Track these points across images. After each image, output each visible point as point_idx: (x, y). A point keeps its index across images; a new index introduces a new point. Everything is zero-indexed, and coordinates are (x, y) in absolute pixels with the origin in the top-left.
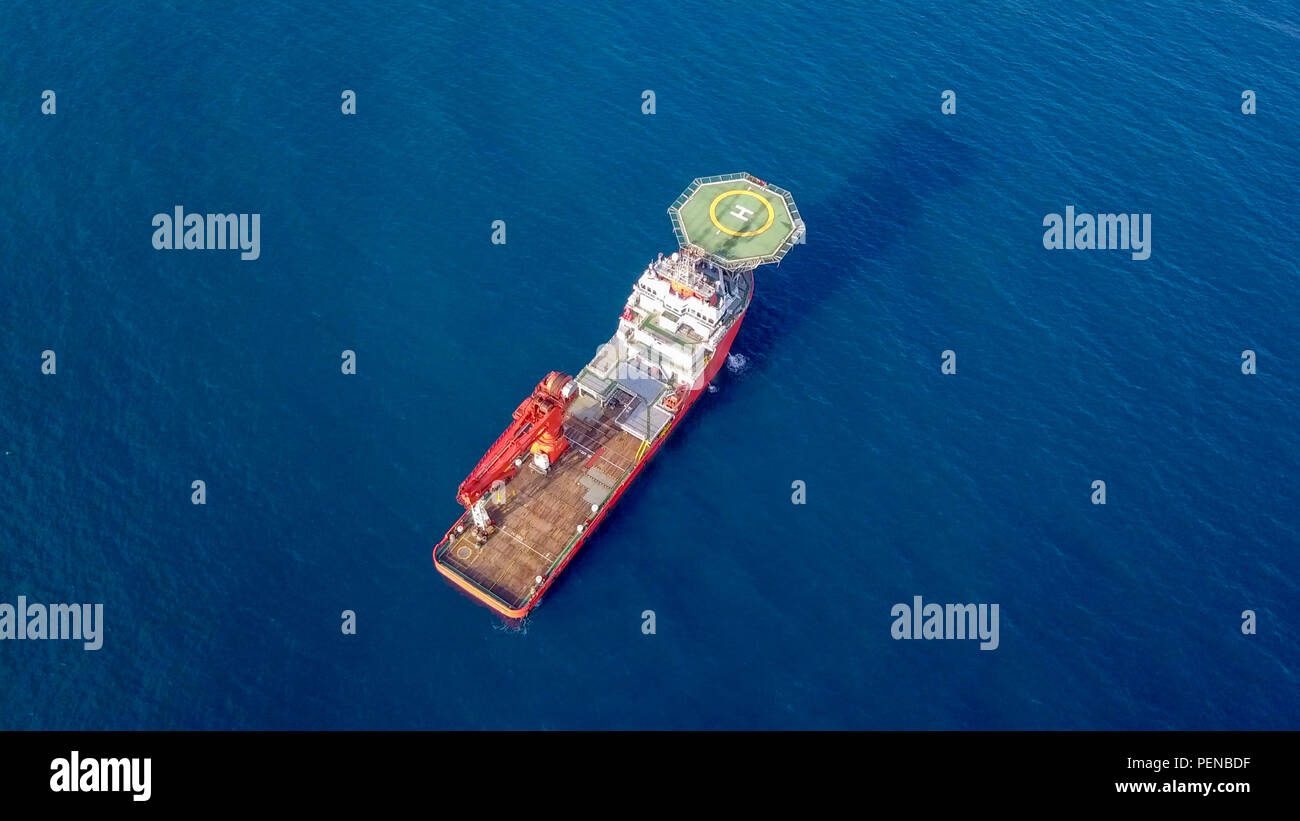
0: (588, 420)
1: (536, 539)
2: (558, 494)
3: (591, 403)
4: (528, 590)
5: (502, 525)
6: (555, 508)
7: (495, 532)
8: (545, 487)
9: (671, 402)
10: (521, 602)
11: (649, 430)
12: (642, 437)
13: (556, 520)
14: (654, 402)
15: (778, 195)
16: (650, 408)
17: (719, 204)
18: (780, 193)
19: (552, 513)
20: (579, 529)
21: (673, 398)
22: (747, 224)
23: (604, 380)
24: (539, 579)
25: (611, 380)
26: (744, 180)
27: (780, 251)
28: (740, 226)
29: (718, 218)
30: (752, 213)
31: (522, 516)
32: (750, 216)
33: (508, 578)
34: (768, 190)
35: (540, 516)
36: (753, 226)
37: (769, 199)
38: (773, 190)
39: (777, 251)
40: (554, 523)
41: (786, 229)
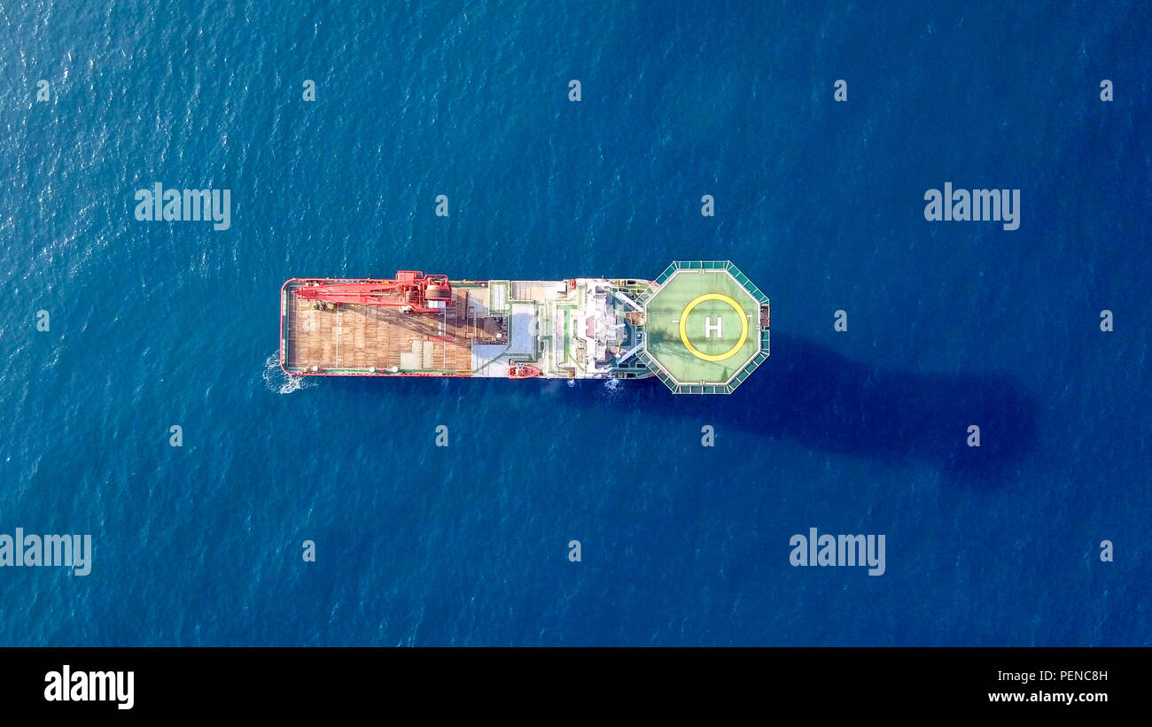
0: (472, 310)
1: (346, 343)
2: (393, 333)
3: (486, 304)
4: (305, 365)
5: (341, 311)
6: (380, 339)
7: (333, 311)
8: (391, 322)
9: (513, 371)
10: (294, 365)
11: (483, 367)
12: (474, 368)
13: (370, 347)
14: (512, 355)
15: (760, 346)
16: (504, 354)
17: (713, 301)
18: (762, 346)
19: (375, 339)
20: (372, 369)
21: (517, 371)
22: (703, 340)
23: (507, 302)
24: (315, 369)
25: (511, 307)
26: (759, 304)
27: (688, 387)
28: (697, 335)
29: (693, 311)
30: (720, 336)
31: (357, 320)
32: (715, 338)
33: (305, 345)
34: (760, 333)
35: (365, 333)
36: (703, 347)
37: (748, 341)
38: (762, 338)
39: (687, 384)
40: (366, 347)
41: (719, 378)
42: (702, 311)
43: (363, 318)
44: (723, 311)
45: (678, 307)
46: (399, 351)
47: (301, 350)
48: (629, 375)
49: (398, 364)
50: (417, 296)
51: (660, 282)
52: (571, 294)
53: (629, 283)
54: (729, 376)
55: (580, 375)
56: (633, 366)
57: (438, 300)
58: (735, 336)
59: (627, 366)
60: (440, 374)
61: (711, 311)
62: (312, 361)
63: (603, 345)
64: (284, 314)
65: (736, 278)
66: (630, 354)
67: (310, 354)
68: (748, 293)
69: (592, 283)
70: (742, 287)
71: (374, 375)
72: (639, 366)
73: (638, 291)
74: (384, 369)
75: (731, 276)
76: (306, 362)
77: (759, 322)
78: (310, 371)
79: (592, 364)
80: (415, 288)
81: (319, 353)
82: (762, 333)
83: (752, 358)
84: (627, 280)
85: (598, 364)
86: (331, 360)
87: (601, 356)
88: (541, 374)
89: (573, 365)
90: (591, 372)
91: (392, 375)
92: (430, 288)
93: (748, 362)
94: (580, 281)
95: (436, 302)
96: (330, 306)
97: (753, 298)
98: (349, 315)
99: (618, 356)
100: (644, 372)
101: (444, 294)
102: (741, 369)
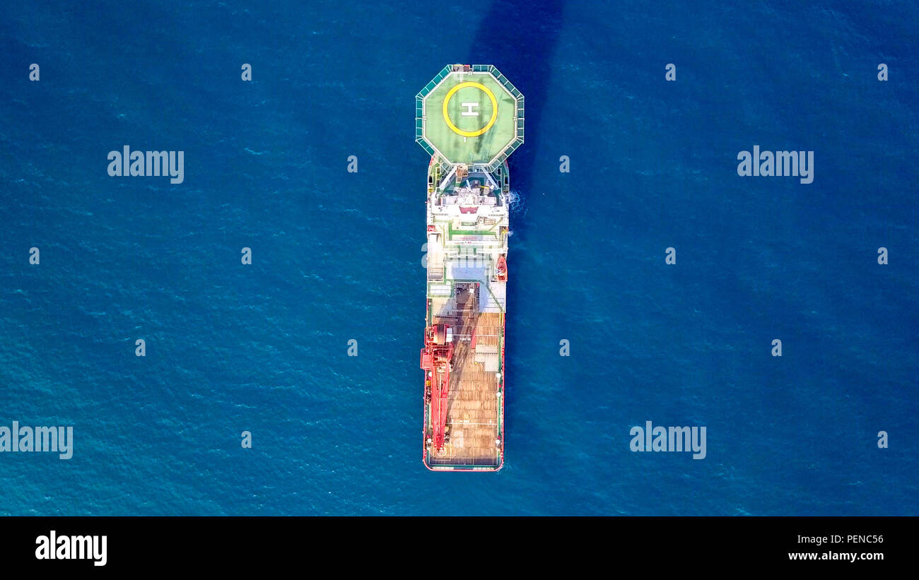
0: (450, 314)
1: (477, 417)
2: (469, 377)
3: (445, 300)
4: (495, 451)
5: (450, 421)
6: (473, 388)
7: (450, 428)
8: (458, 379)
9: (502, 278)
10: (495, 460)
11: (498, 303)
12: (497, 311)
13: (480, 396)
14: (488, 280)
15: (485, 73)
16: (487, 287)
17: (449, 110)
18: (486, 71)
19: (474, 392)
20: (499, 394)
21: (501, 275)
22: (480, 118)
23: (445, 283)
24: (498, 442)
25: (449, 280)
26: (451, 73)
27: (518, 130)
28: (477, 123)
29: (457, 126)
30: (477, 104)
31: (458, 407)
32: (478, 108)
33: (477, 450)
34: (475, 73)
35: (469, 400)
36: (486, 118)
37: (481, 82)
38: (479, 71)
39: (516, 131)
40: (480, 399)
41: (511, 105)
42: (456, 118)
43: (455, 403)
44: (457, 102)
45: (453, 137)
46: (482, 372)
47: (483, 454)
48: (506, 183)
49: (494, 374)
50: (442, 350)
51: (433, 152)
52: (439, 230)
53: (431, 181)
54: (509, 98)
55: (506, 223)
56: (498, 178)
57: (446, 334)
58: (477, 92)
59: (499, 182)
60: (503, 339)
61: (456, 111)
62: (492, 445)
63: (484, 199)
64: (453, 468)
65: (430, 91)
66: (490, 178)
67: (486, 447)
68: (442, 81)
69: (432, 208)
70: (438, 86)
71: (503, 393)
72: (499, 173)
73: (439, 173)
74: (498, 385)
75: (428, 95)
76: (492, 450)
77: (466, 73)
78: (500, 447)
79: (498, 208)
80: (436, 353)
81: (485, 439)
82: (475, 71)
83: (495, 79)
84: (428, 183)
85: (498, 204)
86: (490, 429)
87: (493, 200)
88: (503, 255)
89: (497, 228)
90: (504, 210)
91: (503, 378)
92: (436, 340)
93: (498, 82)
94: (429, 221)
95: (447, 335)
96: (447, 429)
97: (447, 77)
98: (454, 414)
99: (492, 187)
100: (504, 170)
101: (441, 329)
102: (504, 88)
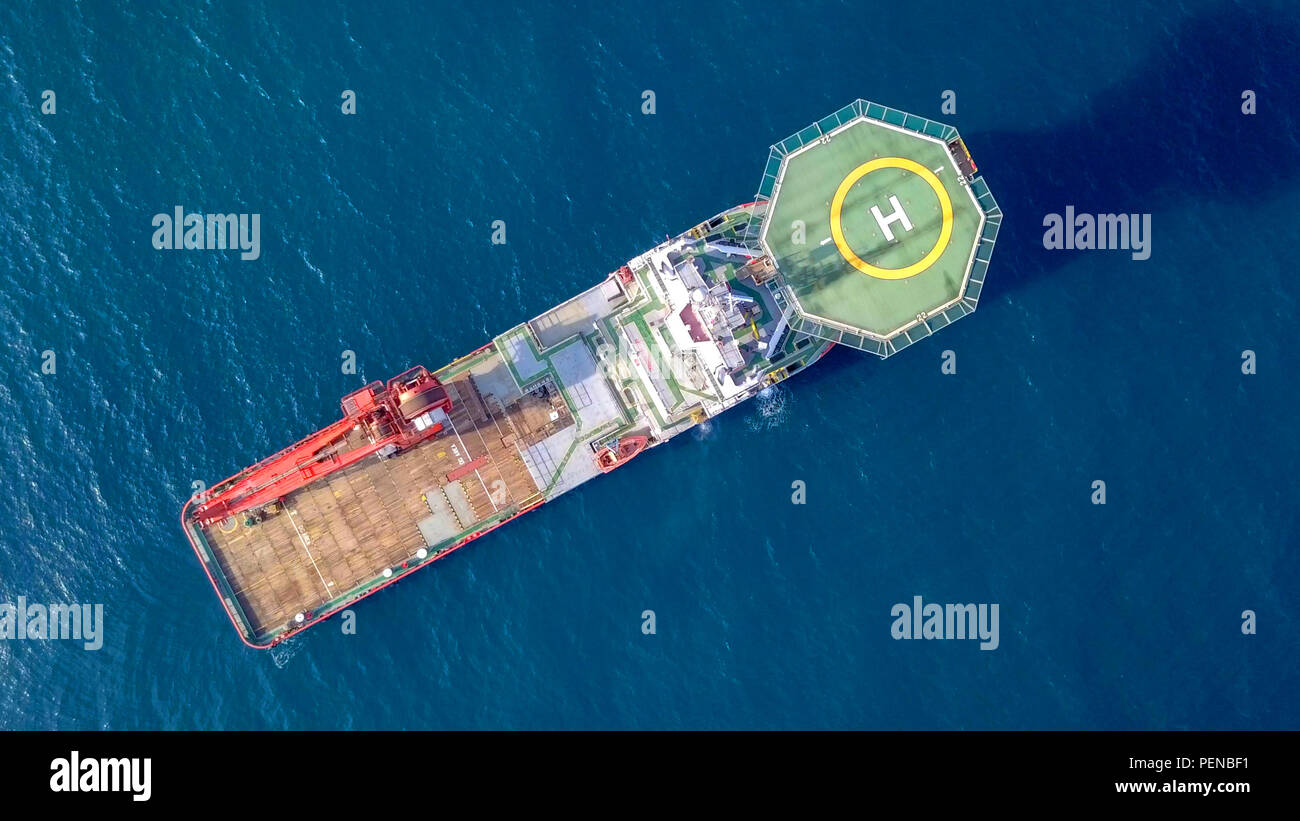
1: (326, 554)
2: (389, 500)
4: (281, 621)
5: (290, 507)
7: (279, 514)
9: (606, 460)
10: (263, 631)
11: (556, 478)
12: (540, 485)
13: (366, 539)
14: (589, 435)
15: (979, 209)
16: (577, 442)
17: (867, 177)
18: (984, 209)
19: (367, 524)
20: (387, 573)
21: (612, 455)
22: (885, 248)
23: (539, 358)
24: (299, 618)
25: (550, 364)
26: (943, 143)
27: (902, 335)
28: (872, 246)
29: (844, 210)
30: (908, 226)
31: (325, 509)
32: (903, 235)
33: (264, 588)
34: (968, 189)
35: (348, 523)
36: (892, 257)
37: (957, 211)
38: (977, 195)
39: (897, 332)
40: (360, 543)
41: (943, 293)
42: (859, 201)
43: (330, 499)
44: (893, 184)
45: (819, 214)
47: (263, 602)
48: (790, 369)
49: (422, 543)
50: (391, 422)
51: (768, 192)
52: (631, 295)
53: (714, 224)
54: (954, 277)
55: (714, 409)
56: (790, 348)
57: (429, 410)
58: (933, 215)
59: (781, 356)
60: (496, 524)
61: (874, 191)
62: (289, 608)
63: (728, 339)
64: (207, 559)
65: (885, 121)
66: (779, 331)
67: (280, 600)
68: (916, 134)
69: (659, 255)
70: (903, 130)
71: (395, 578)
72: (800, 346)
73: (737, 228)
74: (404, 562)
75: (876, 122)
76: (281, 614)
77: (959, 172)
78: (293, 625)
79: (728, 379)
80: (382, 411)
81: (293, 591)
82: (972, 186)
83: (978, 235)
84: (707, 222)
85: (737, 376)
86: (317, 590)
87: (736, 360)
88: (652, 439)
89: (692, 399)
90: (732, 393)
91: (422, 564)
92: (404, 397)
93: (976, 244)
94: (635, 263)
95: (427, 415)
96: (271, 510)
97: (929, 138)
98: (306, 504)
99: (762, 346)
100: (810, 353)
101: (433, 396)
102: (971, 262)
